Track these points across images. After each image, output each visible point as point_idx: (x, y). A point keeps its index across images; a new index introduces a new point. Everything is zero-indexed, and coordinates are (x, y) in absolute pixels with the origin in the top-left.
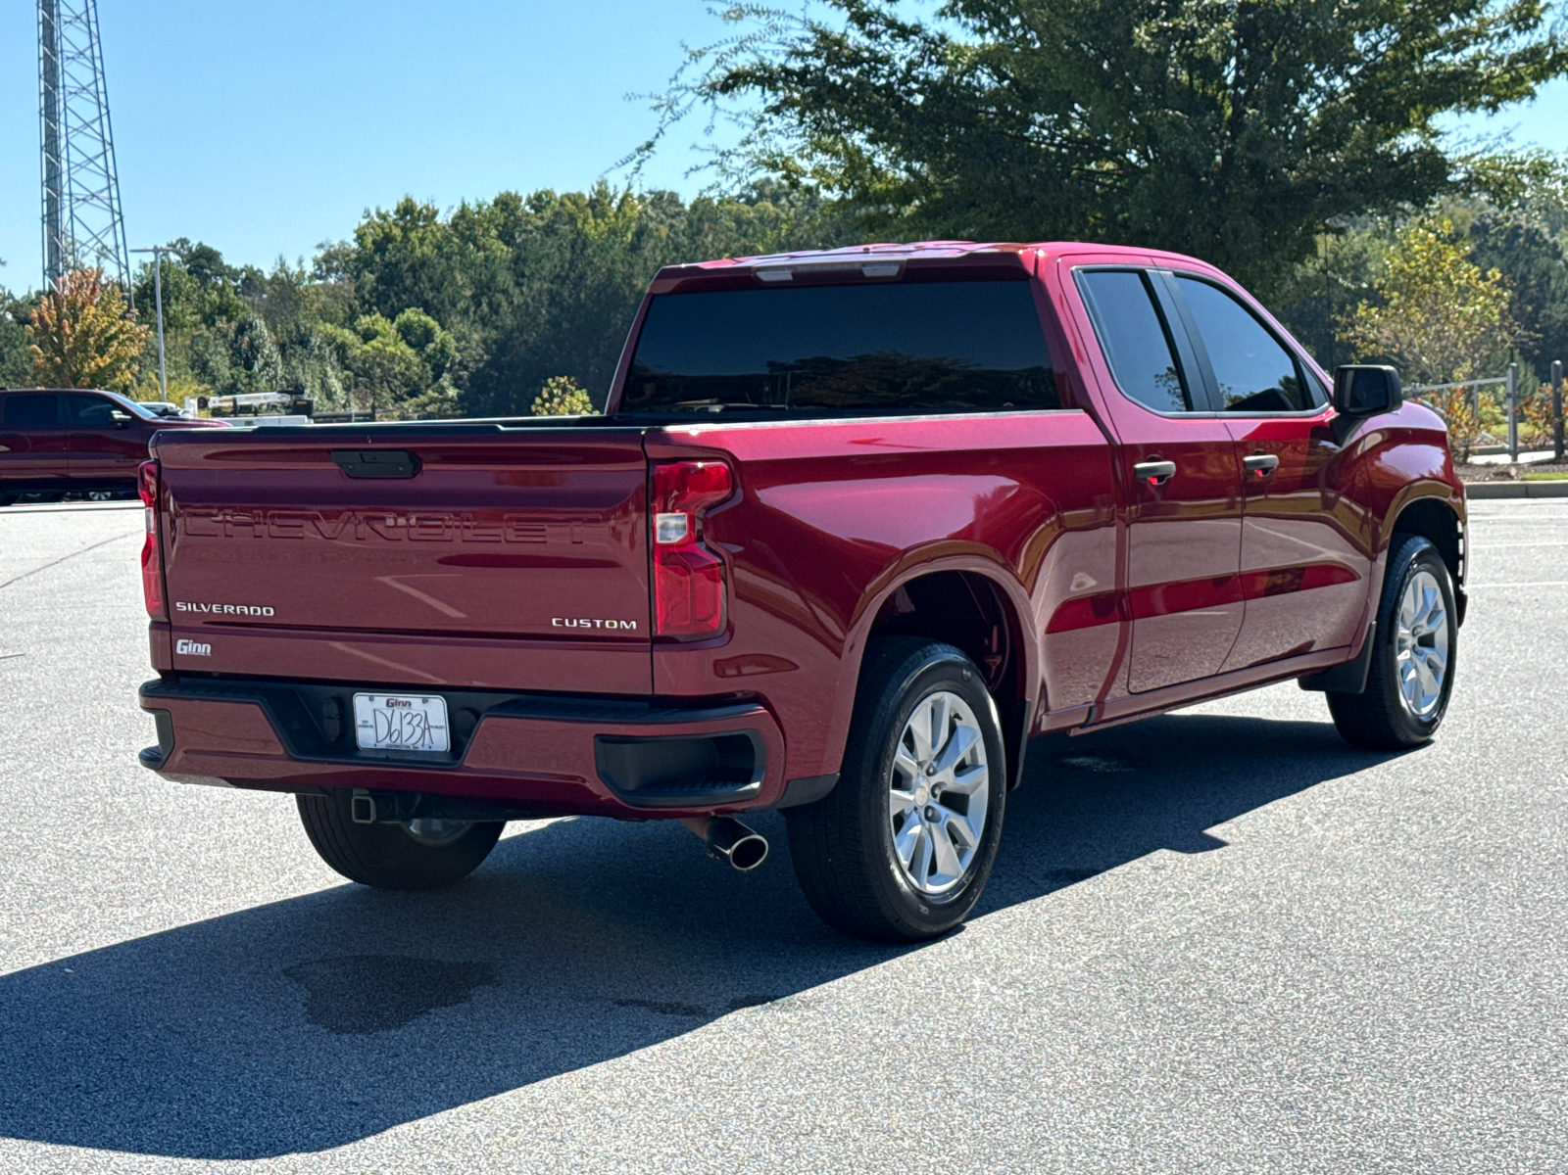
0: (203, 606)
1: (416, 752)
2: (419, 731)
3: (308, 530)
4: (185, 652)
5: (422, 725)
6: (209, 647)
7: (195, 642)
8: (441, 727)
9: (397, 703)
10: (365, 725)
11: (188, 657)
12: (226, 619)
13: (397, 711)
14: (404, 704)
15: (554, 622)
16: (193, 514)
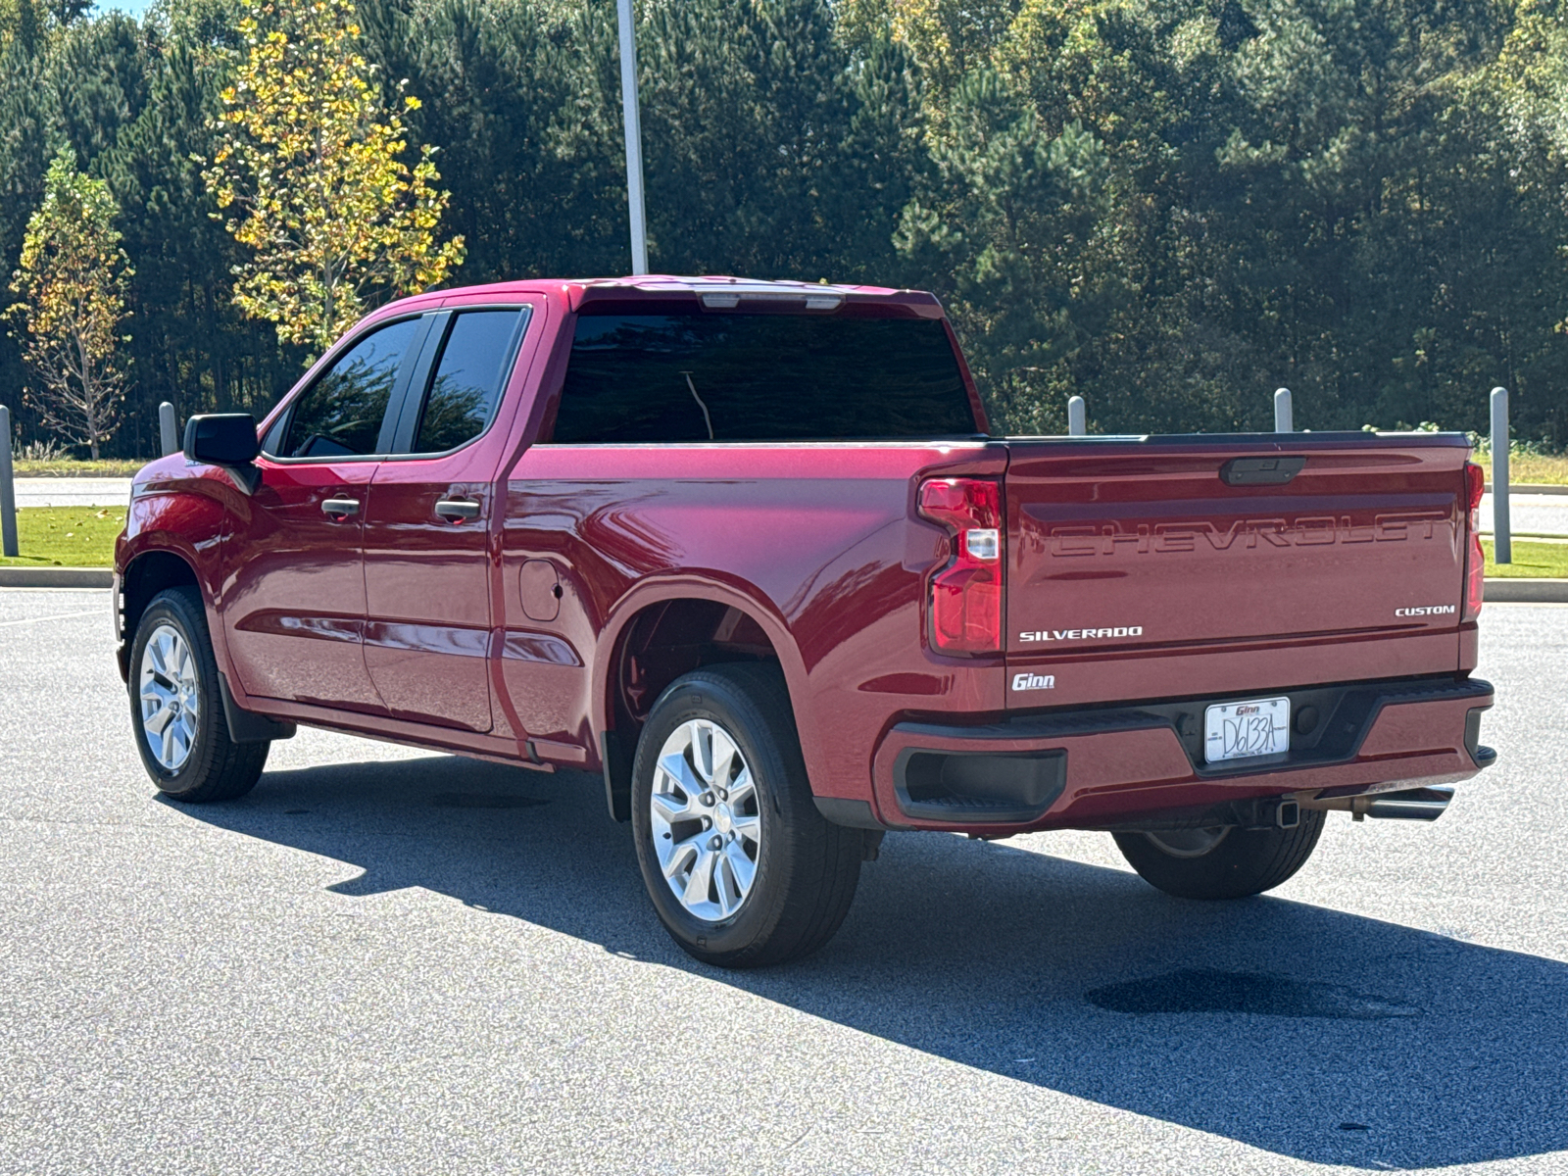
0: (1056, 633)
1: (1260, 757)
2: (1263, 735)
3: (1200, 540)
4: (1023, 688)
5: (1267, 728)
6: (1052, 678)
7: (1036, 675)
8: (1283, 728)
9: (1247, 710)
10: (1214, 738)
11: (1028, 693)
12: (1084, 645)
13: (1245, 718)
14: (1253, 710)
15: (1397, 613)
16: (1064, 533)
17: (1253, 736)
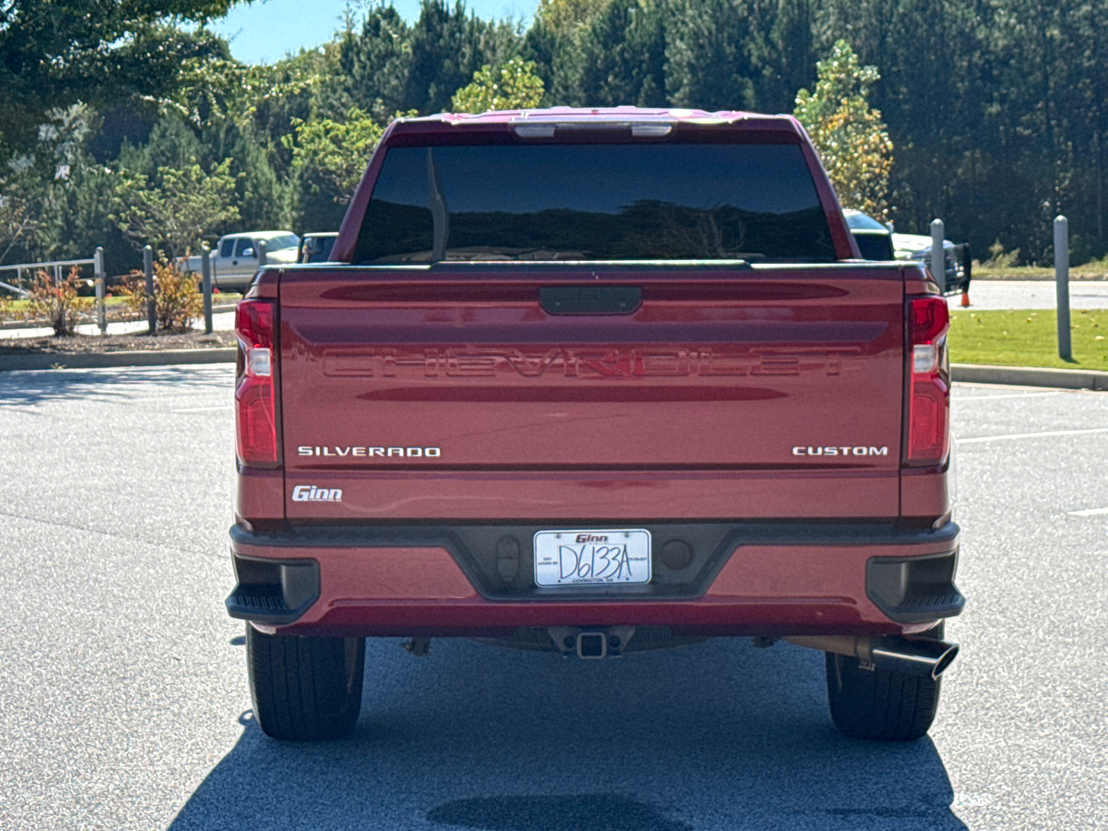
0: (338, 449)
1: (611, 585)
2: (614, 564)
4: (305, 498)
5: (619, 558)
6: (340, 492)
7: (318, 488)
8: (642, 559)
9: (590, 539)
10: (547, 561)
11: (311, 503)
12: (371, 462)
13: (589, 546)
14: (599, 539)
15: (795, 451)
16: (337, 355)
17: (599, 564)
